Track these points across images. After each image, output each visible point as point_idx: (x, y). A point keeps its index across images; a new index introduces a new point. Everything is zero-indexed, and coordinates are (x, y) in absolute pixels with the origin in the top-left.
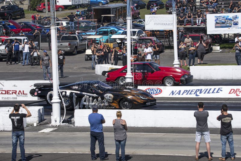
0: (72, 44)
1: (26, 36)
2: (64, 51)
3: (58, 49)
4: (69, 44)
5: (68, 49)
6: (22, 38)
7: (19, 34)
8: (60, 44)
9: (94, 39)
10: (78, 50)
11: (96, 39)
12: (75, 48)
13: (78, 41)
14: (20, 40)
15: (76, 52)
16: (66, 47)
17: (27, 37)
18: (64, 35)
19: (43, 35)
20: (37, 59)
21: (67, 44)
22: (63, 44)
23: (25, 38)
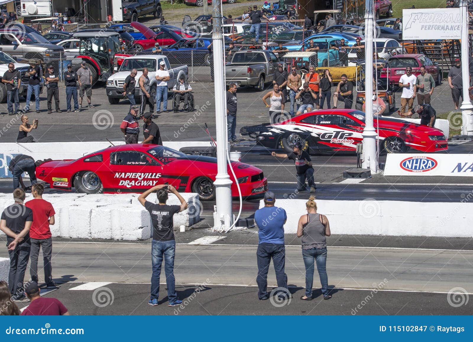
0: (254, 69)
1: (164, 54)
2: (238, 82)
3: (226, 79)
4: (250, 70)
5: (246, 79)
6: (156, 57)
7: (151, 50)
8: (230, 69)
9: (300, 58)
10: (266, 81)
11: (302, 58)
12: (260, 77)
13: (267, 62)
14: (154, 61)
15: (262, 85)
16: (244, 75)
17: (165, 57)
18: (240, 52)
19: (197, 51)
20: (186, 99)
21: (245, 69)
22: (237, 68)
23: (163, 57)
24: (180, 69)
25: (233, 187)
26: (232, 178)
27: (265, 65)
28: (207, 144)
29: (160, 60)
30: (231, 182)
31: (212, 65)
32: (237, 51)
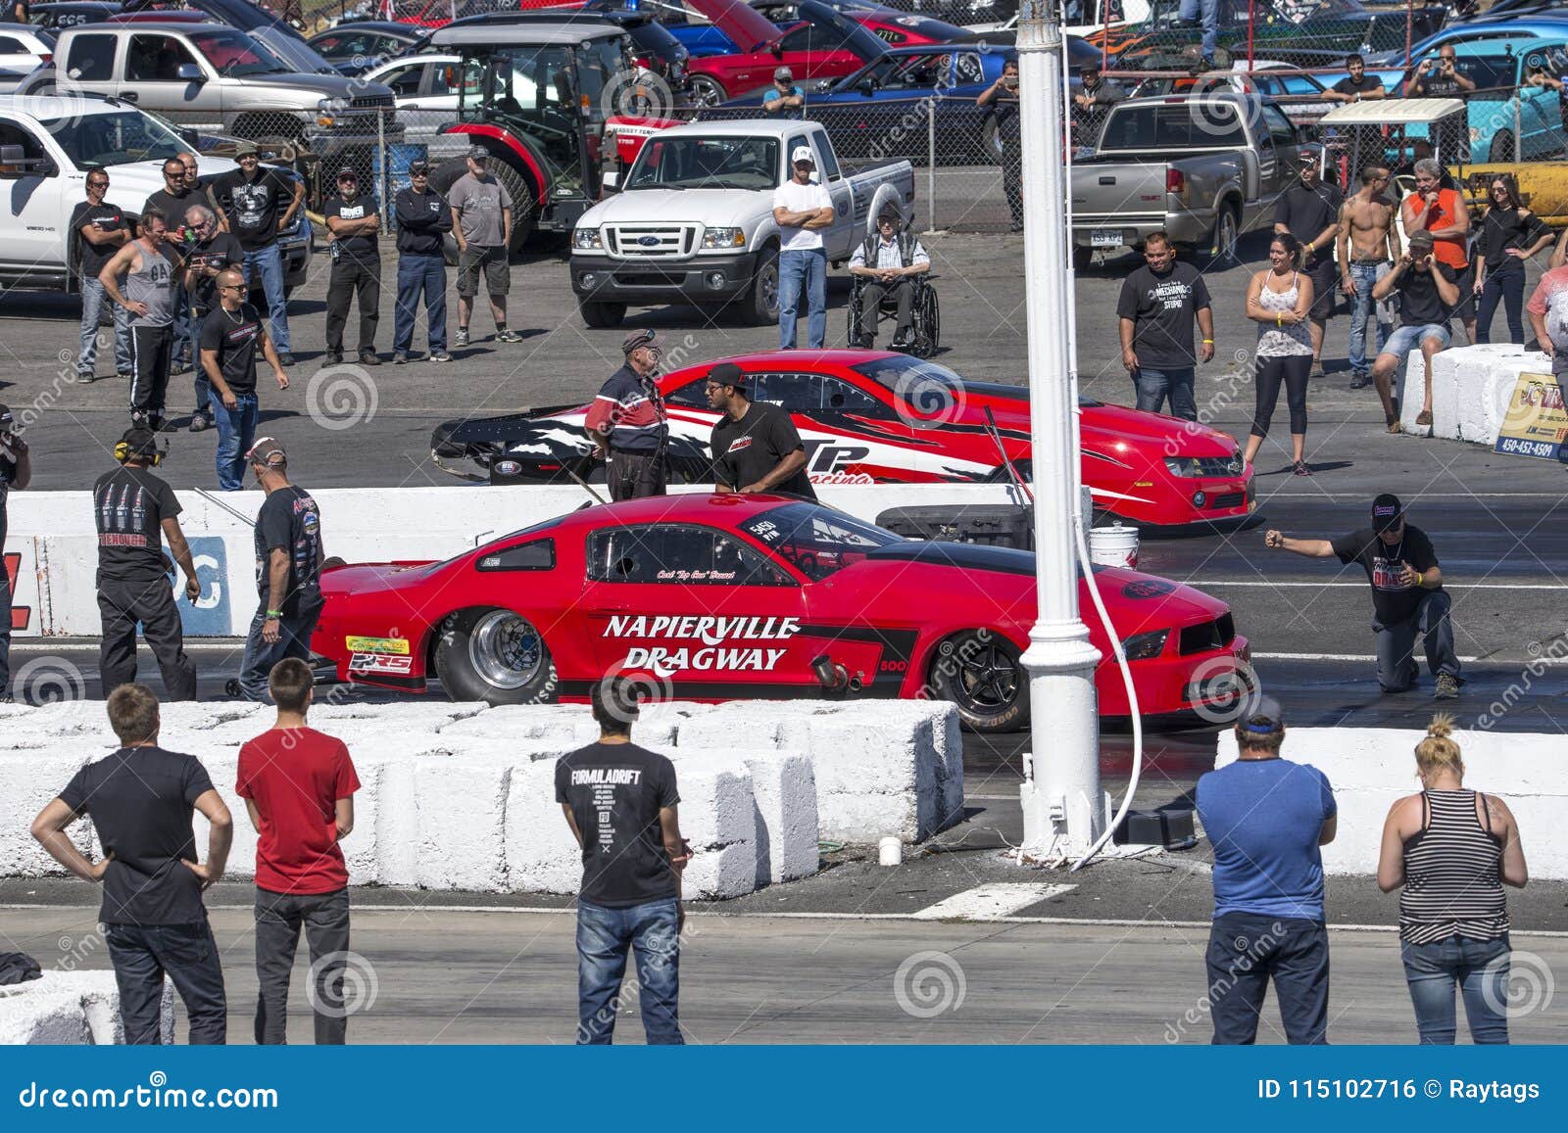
0: (1194, 177)
1: (812, 116)
2: (1126, 233)
3: (1075, 221)
4: (1175, 179)
5: (1161, 219)
6: (780, 130)
7: (760, 100)
8: (1092, 175)
9: (1393, 127)
10: (1247, 227)
11: (1400, 127)
12: (1222, 210)
13: (1251, 146)
14: (771, 146)
15: (1230, 245)
16: (1150, 200)
17: (818, 126)
18: (1135, 102)
19: (951, 103)
20: (905, 303)
21: (1155, 174)
22: (1123, 174)
23: (808, 127)
24: (879, 180)
25: (1104, 678)
26: (1098, 638)
27: (1241, 159)
28: (995, 495)
29: (798, 140)
30: (1097, 654)
31: (1012, 161)
32: (1125, 99)
